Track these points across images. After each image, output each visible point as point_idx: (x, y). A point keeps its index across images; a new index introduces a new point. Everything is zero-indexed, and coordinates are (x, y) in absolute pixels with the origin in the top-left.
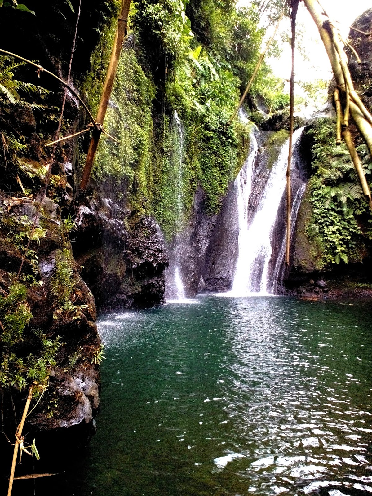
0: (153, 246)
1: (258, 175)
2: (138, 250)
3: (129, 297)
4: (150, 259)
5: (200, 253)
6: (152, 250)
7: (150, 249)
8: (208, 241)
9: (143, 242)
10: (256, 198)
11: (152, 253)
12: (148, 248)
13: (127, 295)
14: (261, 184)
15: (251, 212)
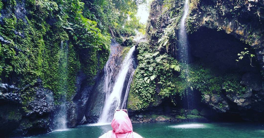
0: (41, 104)
1: (116, 67)
2: (30, 106)
3: (24, 130)
4: (38, 110)
5: (83, 104)
6: (40, 106)
7: (38, 106)
8: (87, 98)
9: (34, 102)
10: (115, 77)
11: (39, 107)
12: (37, 105)
13: (23, 129)
14: (117, 71)
15: (112, 83)
